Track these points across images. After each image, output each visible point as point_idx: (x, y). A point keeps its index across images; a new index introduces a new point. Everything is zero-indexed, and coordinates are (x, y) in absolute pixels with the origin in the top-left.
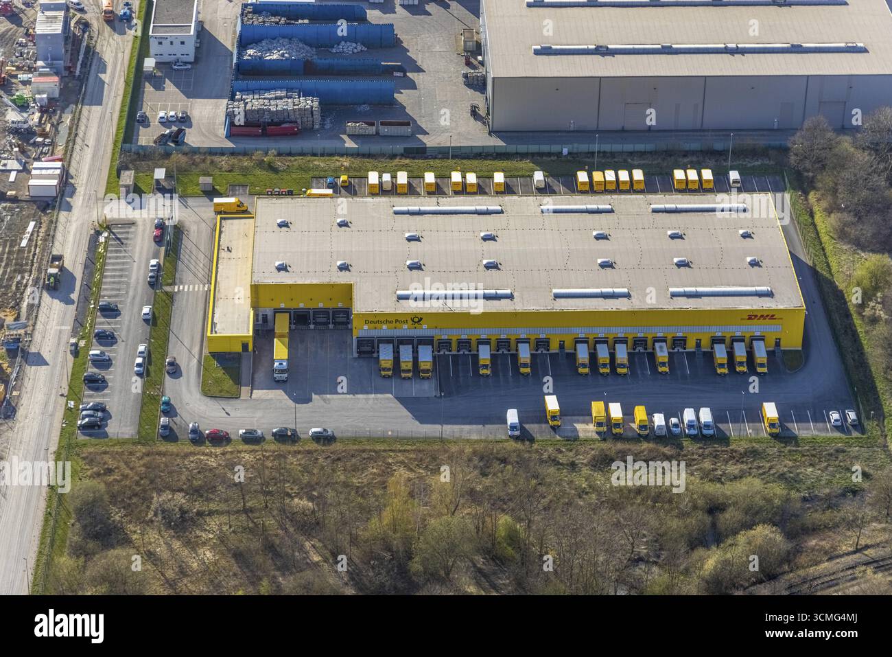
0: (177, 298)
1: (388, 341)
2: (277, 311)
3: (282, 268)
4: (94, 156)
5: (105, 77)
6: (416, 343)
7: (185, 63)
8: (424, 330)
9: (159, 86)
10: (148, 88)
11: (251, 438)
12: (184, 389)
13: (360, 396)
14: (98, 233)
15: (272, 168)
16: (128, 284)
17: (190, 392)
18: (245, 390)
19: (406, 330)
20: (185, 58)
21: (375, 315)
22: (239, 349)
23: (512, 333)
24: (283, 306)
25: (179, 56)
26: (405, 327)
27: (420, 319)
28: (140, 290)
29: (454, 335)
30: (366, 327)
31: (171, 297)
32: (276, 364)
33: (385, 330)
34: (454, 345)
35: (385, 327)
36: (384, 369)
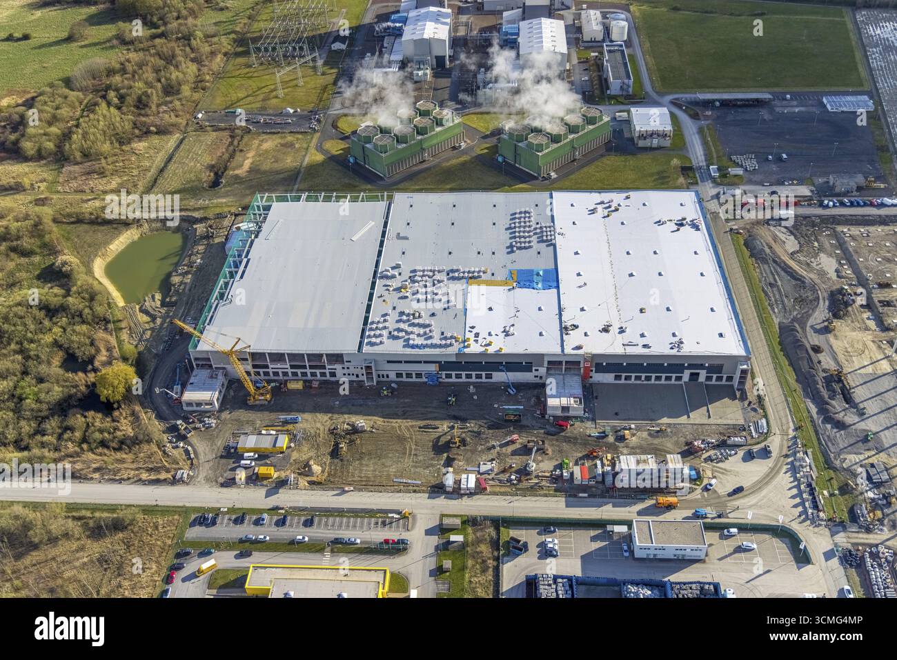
10: (593, 533)
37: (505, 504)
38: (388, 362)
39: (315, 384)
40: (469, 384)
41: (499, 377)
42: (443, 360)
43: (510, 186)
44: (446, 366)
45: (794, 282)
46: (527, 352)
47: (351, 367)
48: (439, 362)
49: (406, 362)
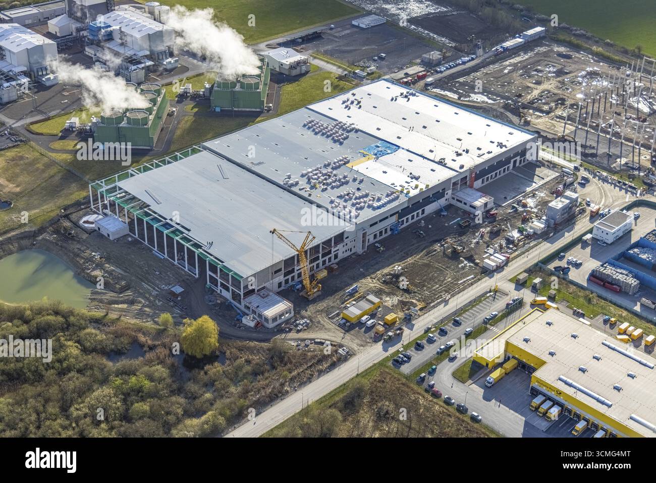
0: (488, 332)
1: (544, 395)
2: (514, 357)
3: (526, 341)
4: (525, 262)
5: (567, 234)
6: (555, 403)
7: (605, 243)
8: (560, 399)
9: (583, 248)
10: (580, 246)
11: (448, 402)
12: (448, 367)
13: (512, 412)
14: (490, 291)
15: (589, 301)
16: (477, 316)
17: (448, 370)
18: (470, 381)
19: (553, 394)
20: (606, 241)
21: (541, 380)
22: (485, 364)
23: (601, 423)
24: (517, 356)
25: (604, 238)
26: (553, 393)
27: (560, 393)
28: (479, 320)
29: (575, 409)
30: (536, 383)
31: (486, 329)
32: (488, 378)
33: (544, 389)
34: (573, 414)
35: (544, 388)
36: (532, 406)
37: (526, 259)
38: (371, 226)
39: (336, 267)
40: (419, 221)
41: (430, 209)
42: (399, 209)
43: (253, 122)
44: (403, 212)
45: (481, 110)
46: (440, 182)
47: (348, 243)
48: (398, 212)
49: (381, 221)
